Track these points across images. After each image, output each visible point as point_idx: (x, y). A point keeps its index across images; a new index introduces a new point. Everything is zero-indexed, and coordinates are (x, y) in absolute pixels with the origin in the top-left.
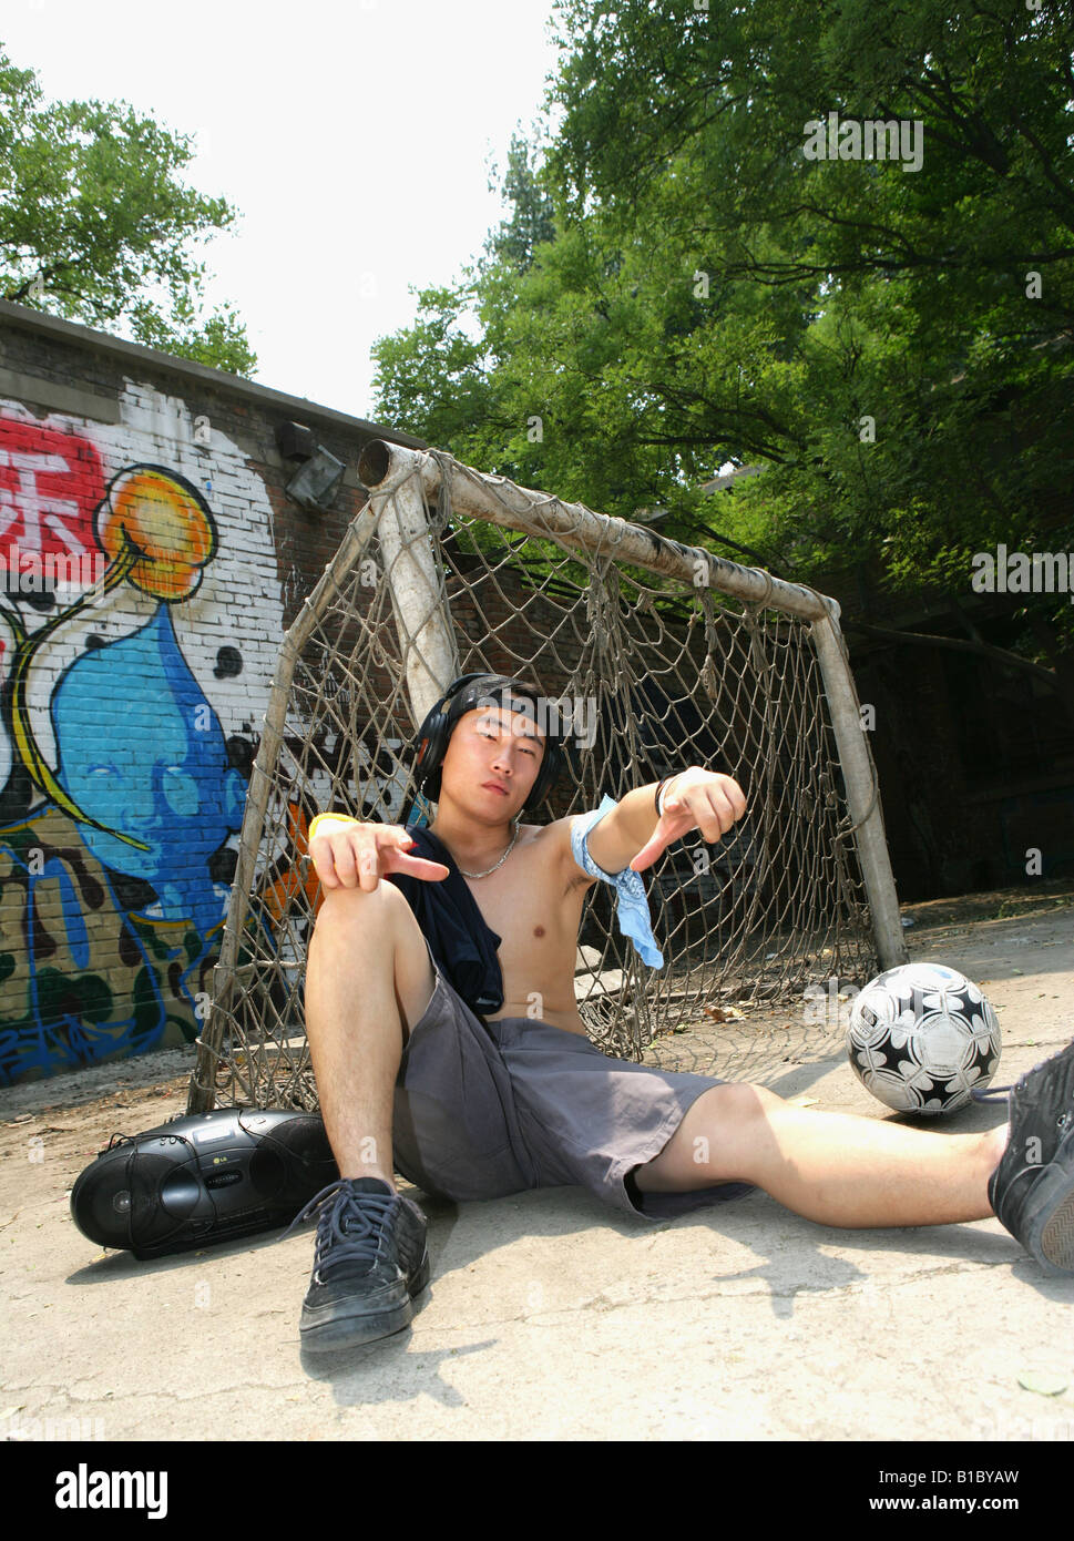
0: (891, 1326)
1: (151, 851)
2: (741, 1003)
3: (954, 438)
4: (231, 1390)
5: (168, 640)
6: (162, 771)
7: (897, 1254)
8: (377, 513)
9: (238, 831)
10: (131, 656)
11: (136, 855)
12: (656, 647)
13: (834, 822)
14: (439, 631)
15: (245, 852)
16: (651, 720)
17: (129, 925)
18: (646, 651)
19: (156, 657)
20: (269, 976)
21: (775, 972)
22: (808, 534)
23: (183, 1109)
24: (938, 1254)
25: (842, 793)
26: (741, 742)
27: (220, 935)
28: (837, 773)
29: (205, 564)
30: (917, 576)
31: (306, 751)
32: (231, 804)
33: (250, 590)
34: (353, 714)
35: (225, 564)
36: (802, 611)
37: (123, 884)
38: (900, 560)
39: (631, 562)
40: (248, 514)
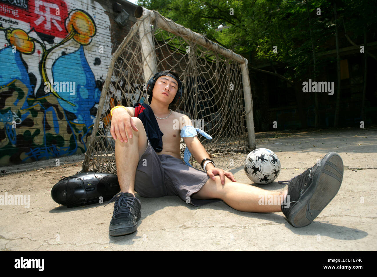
0: (256, 238)
1: (76, 106)
2: (216, 153)
3: (276, 24)
4: (90, 244)
5: (83, 55)
6: (80, 87)
7: (257, 219)
8: (139, 25)
9: (98, 103)
10: (73, 58)
11: (72, 107)
12: (204, 67)
13: (242, 112)
14: (152, 57)
15: (100, 108)
16: (202, 85)
17: (69, 124)
18: (201, 67)
19: (79, 59)
20: (104, 139)
21: (224, 146)
22: (239, 44)
23: (81, 170)
24: (267, 220)
25: (244, 106)
26: (222, 91)
27: (92, 128)
28: (243, 101)
29: (93, 36)
30: (264, 56)
31: (116, 84)
32: (96, 96)
33: (104, 44)
34: (129, 76)
35: (98, 37)
36: (239, 61)
37: (69, 114)
38: (261, 52)
39: (200, 45)
40: (105, 25)
